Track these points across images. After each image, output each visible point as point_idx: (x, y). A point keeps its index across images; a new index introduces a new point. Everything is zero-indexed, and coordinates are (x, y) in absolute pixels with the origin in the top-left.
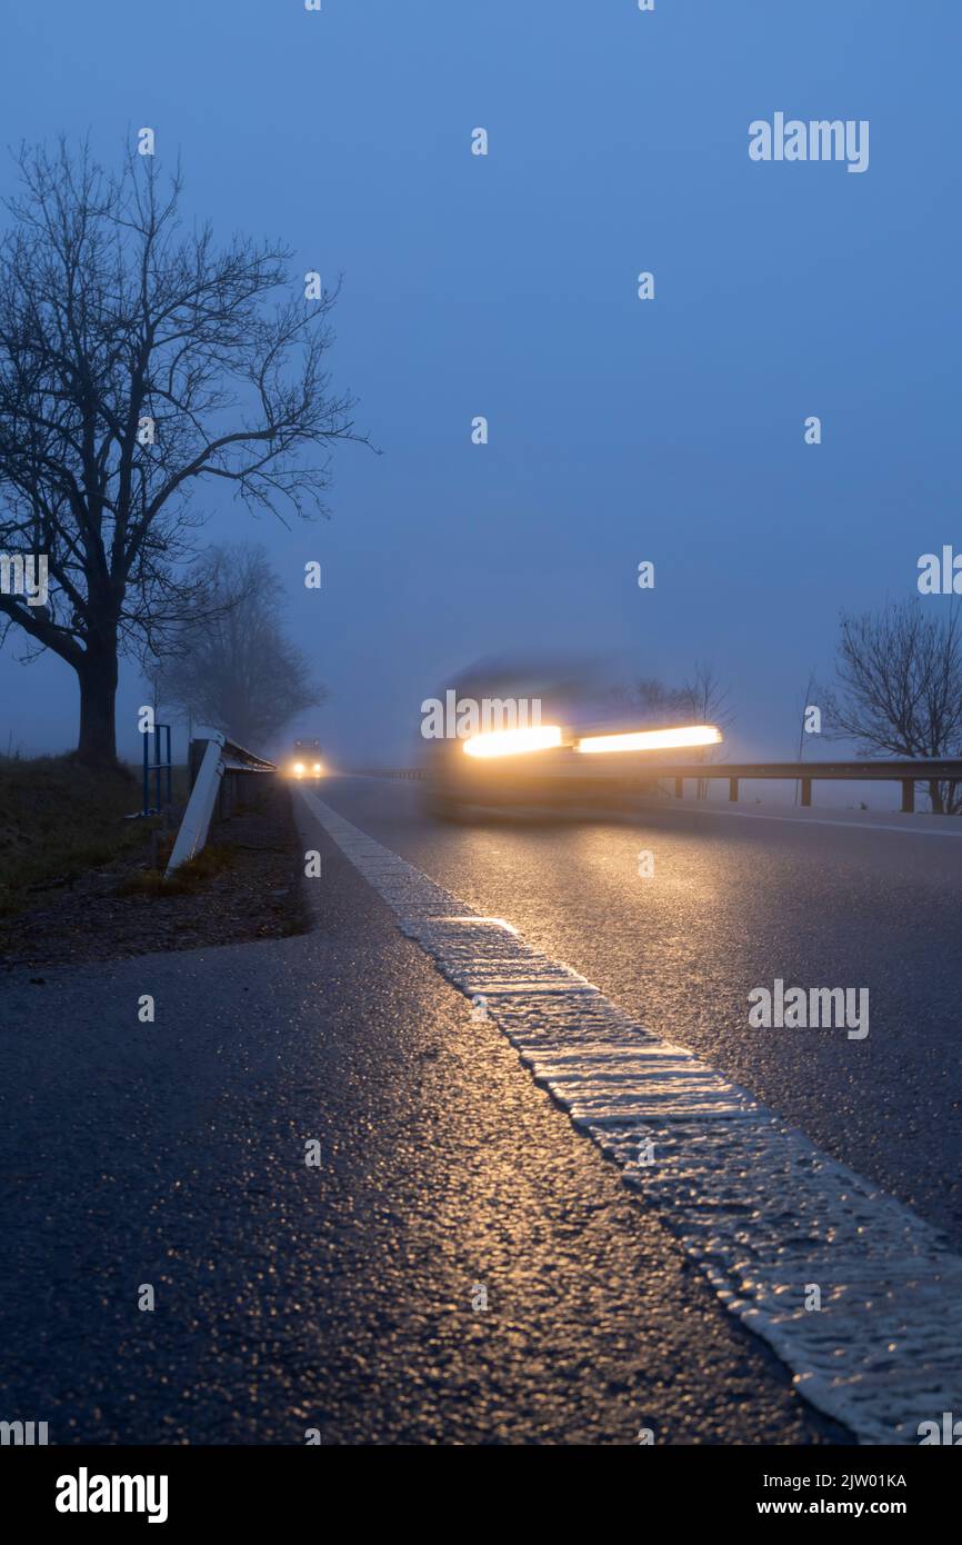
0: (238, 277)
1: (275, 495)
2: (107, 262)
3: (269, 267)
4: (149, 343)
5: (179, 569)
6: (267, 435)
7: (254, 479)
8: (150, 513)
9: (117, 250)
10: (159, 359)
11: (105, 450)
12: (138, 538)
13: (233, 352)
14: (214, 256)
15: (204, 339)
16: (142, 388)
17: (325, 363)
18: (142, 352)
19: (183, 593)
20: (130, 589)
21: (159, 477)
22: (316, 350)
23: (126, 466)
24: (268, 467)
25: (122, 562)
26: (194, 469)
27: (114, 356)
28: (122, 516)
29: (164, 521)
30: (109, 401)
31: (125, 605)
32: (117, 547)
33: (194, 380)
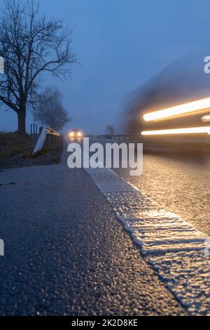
0: (52, 27)
1: (60, 75)
2: (23, 23)
3: (58, 24)
4: (32, 41)
5: (39, 91)
6: (58, 62)
7: (55, 71)
8: (33, 79)
9: (25, 20)
10: (34, 45)
11: (23, 64)
12: (30, 84)
13: (50, 43)
14: (47, 22)
15: (44, 40)
16: (31, 51)
17: (71, 45)
18: (31, 44)
19: (40, 97)
20: (29, 95)
21: (35, 71)
22: (69, 43)
23: (27, 68)
24: (58, 69)
25: (27, 90)
26: (42, 69)
27: (25, 44)
28: (27, 79)
29: (36, 81)
30: (24, 54)
31: (28, 99)
32: (26, 86)
33: (42, 49)
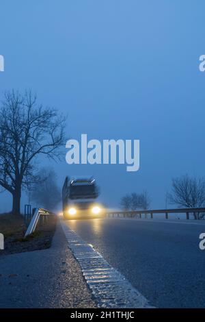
0: (47, 115)
1: (55, 157)
3: (53, 112)
4: (29, 128)
5: (34, 172)
6: (53, 145)
7: (50, 153)
8: (28, 161)
9: (24, 110)
10: (31, 131)
11: (20, 149)
12: (26, 166)
13: (46, 129)
14: (43, 110)
15: (40, 127)
16: (27, 136)
17: (65, 130)
18: (28, 130)
19: (35, 177)
20: (24, 177)
21: (31, 154)
22: (63, 128)
23: (24, 152)
24: (53, 151)
25: (22, 171)
26: (38, 152)
27: (22, 130)
28: (22, 162)
29: (32, 163)
30: (21, 139)
31: (23, 180)
32: (22, 168)
33: (38, 134)
